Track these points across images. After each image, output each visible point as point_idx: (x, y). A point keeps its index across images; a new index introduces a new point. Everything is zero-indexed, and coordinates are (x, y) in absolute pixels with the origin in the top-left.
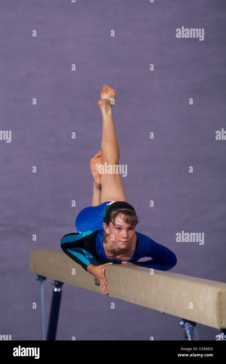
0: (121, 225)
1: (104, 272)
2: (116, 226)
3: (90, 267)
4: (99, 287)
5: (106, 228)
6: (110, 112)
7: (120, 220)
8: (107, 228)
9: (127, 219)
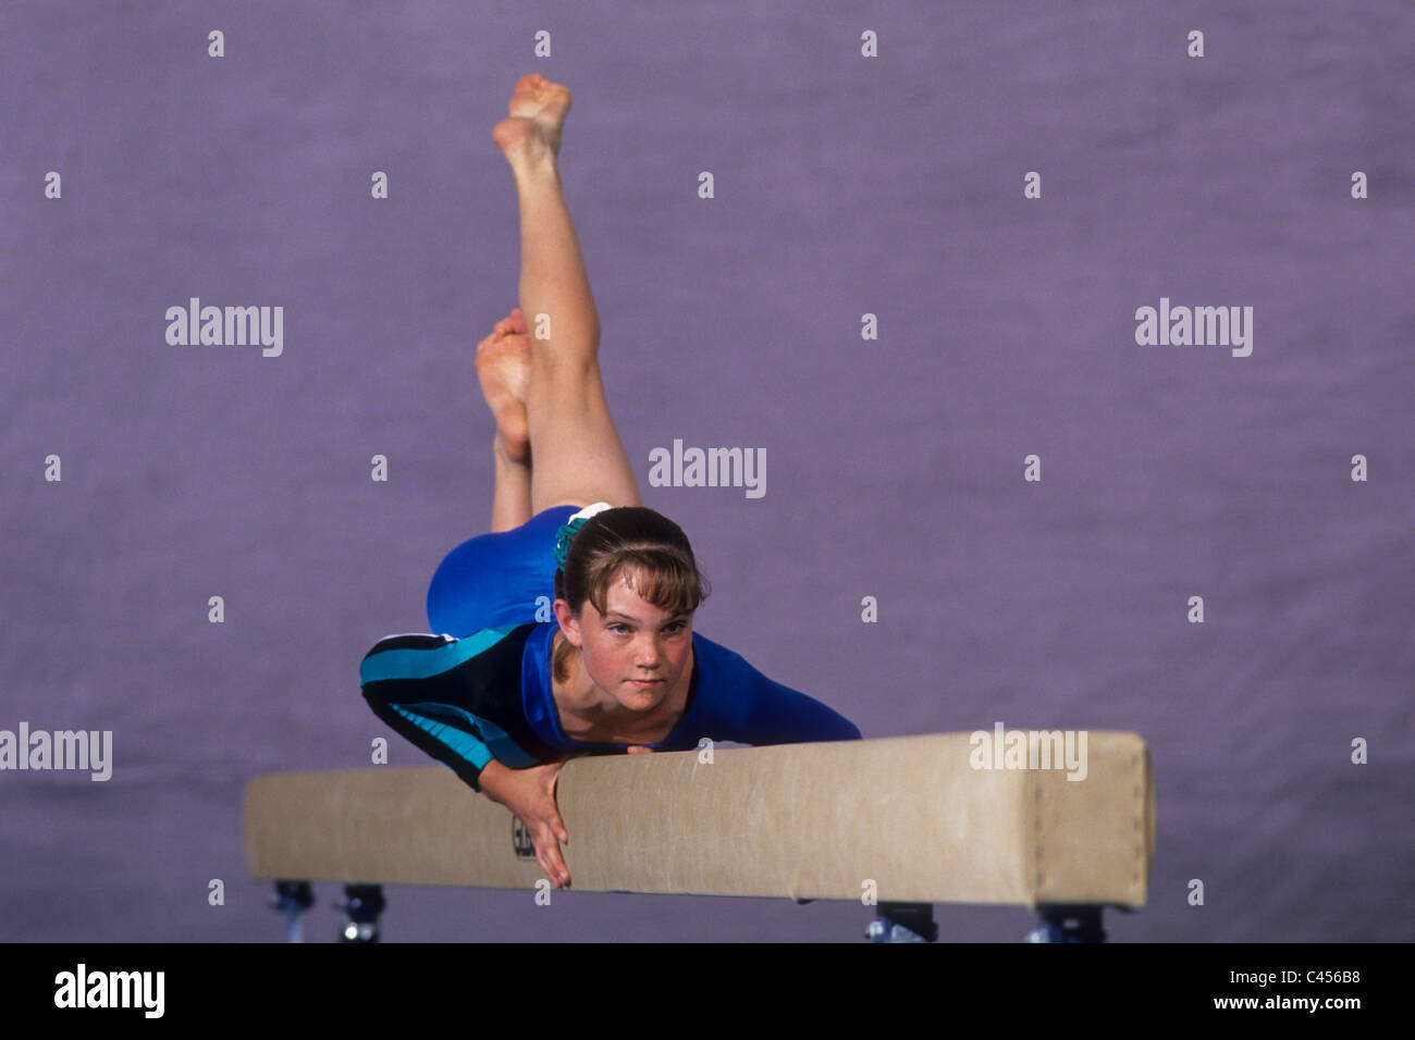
0: (631, 615)
1: (551, 791)
2: (610, 618)
3: (492, 772)
4: (529, 860)
5: (566, 620)
6: (546, 165)
7: (627, 592)
8: (573, 623)
9: (658, 588)
